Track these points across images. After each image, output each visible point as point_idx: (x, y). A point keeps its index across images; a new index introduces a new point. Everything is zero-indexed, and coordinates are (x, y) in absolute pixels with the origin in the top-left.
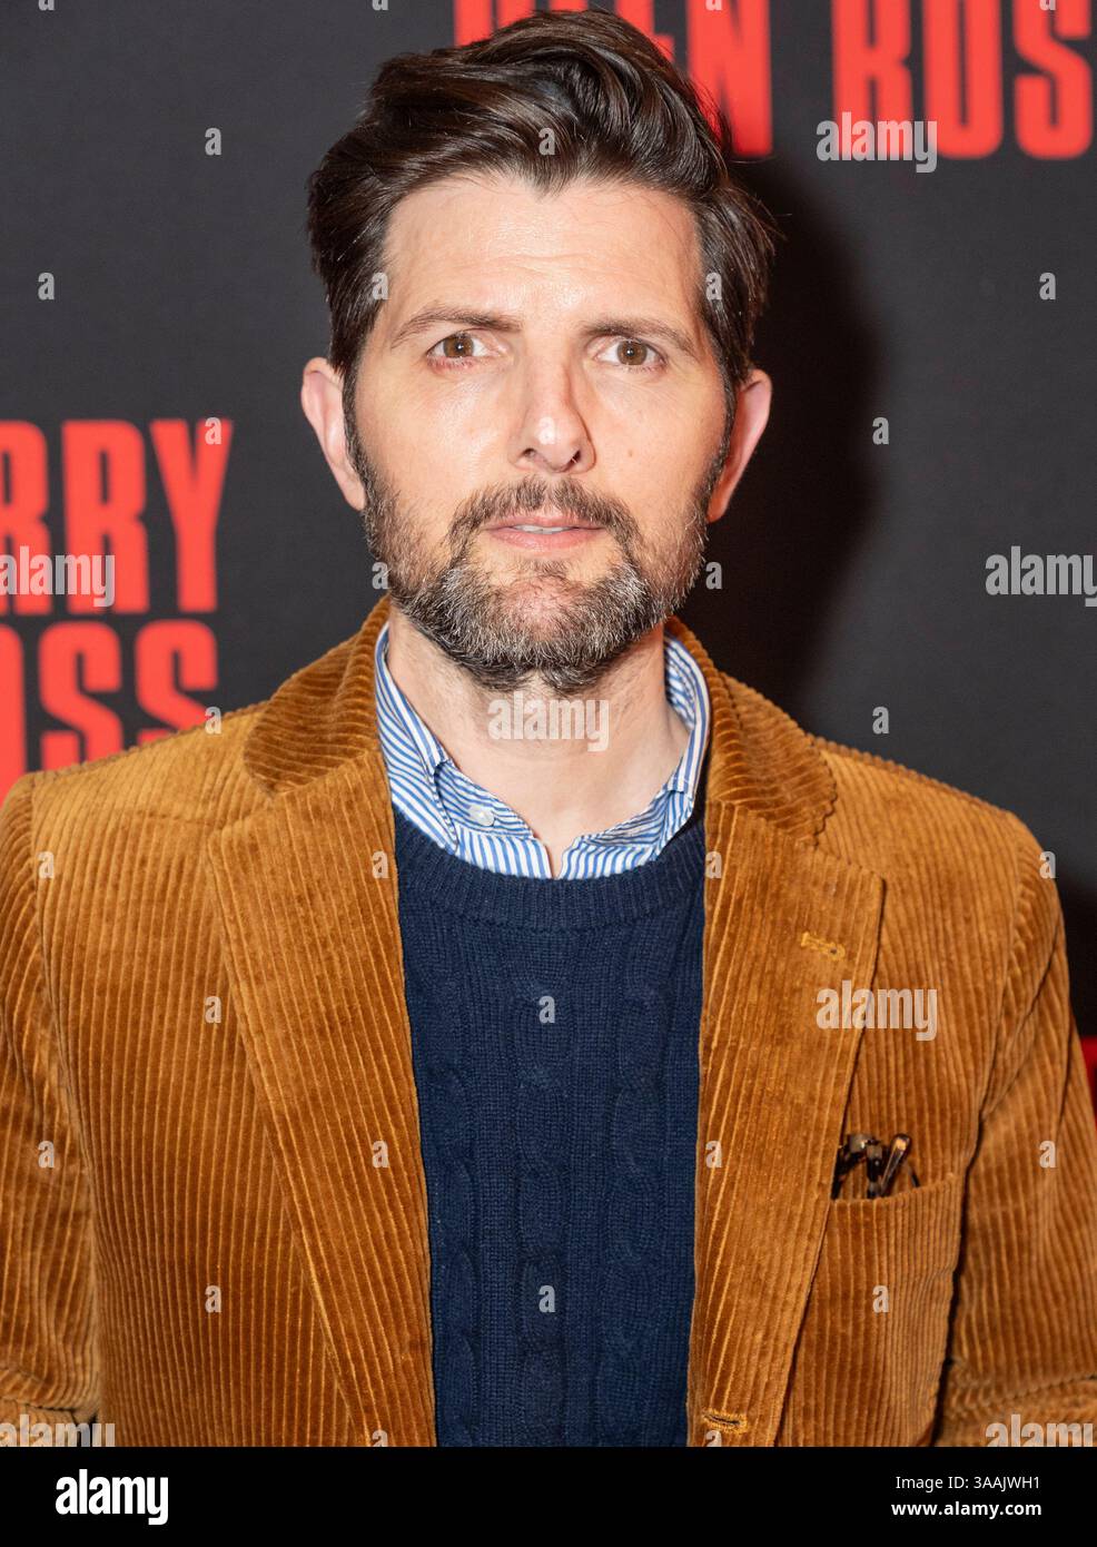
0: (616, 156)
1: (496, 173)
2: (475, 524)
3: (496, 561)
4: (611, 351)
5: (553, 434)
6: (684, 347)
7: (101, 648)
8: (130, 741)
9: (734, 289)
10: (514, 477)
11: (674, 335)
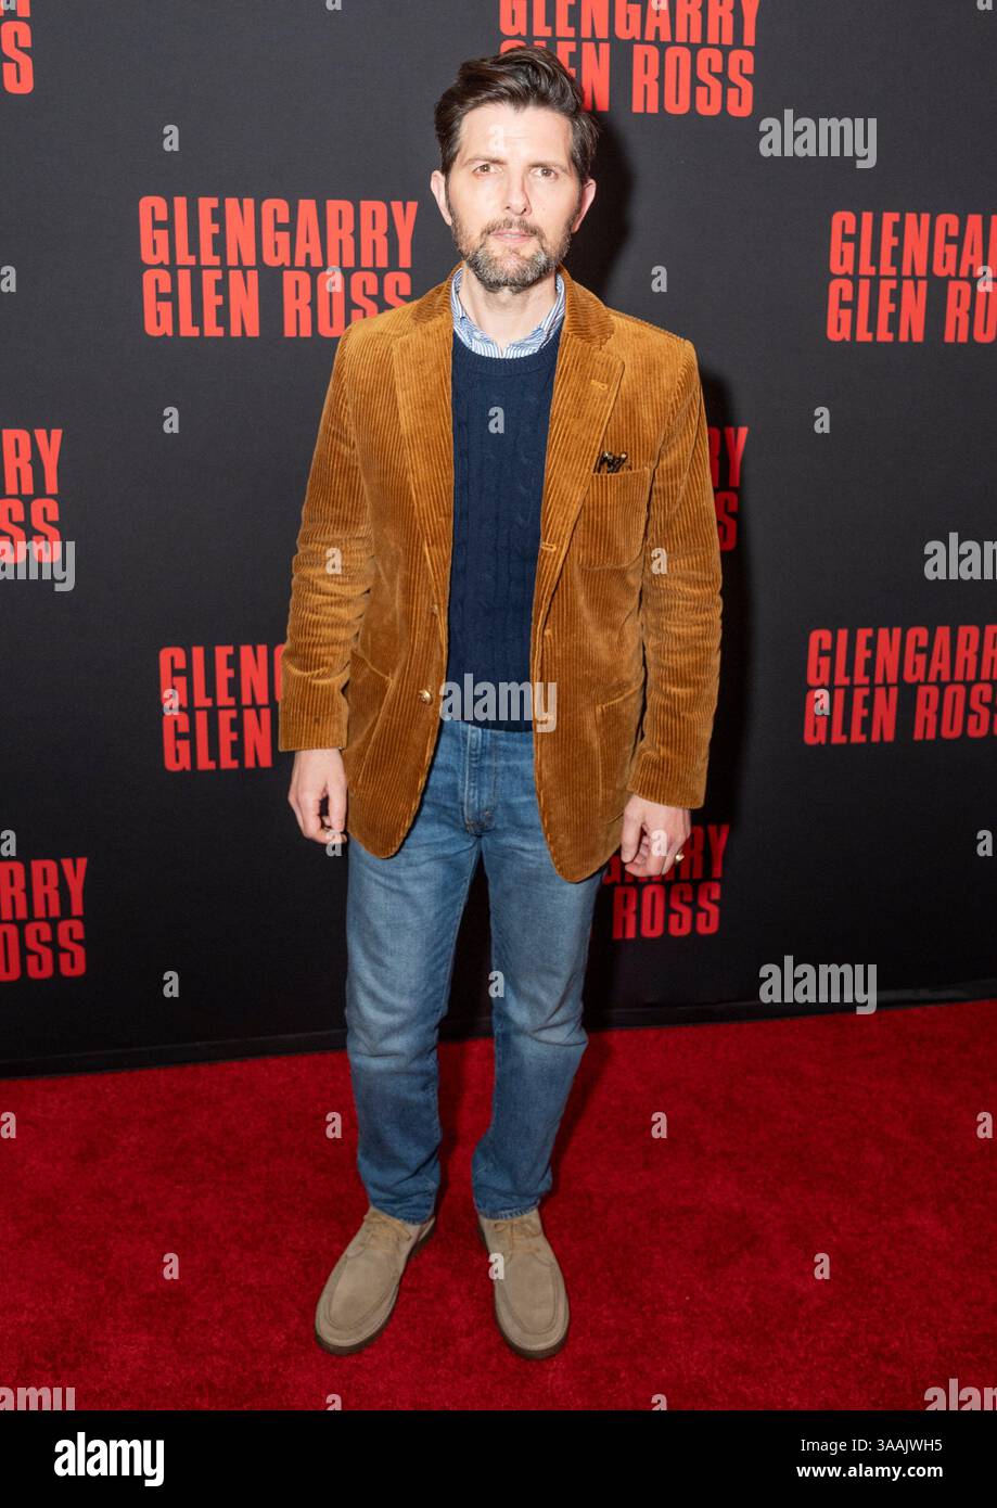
0: (543, 100)
1: (500, 105)
2: (489, 233)
3: (496, 247)
4: (539, 171)
5: (517, 202)
6: (565, 171)
7: (372, 278)
8: (381, 311)
9: (583, 149)
10: (502, 216)
11: (561, 167)
